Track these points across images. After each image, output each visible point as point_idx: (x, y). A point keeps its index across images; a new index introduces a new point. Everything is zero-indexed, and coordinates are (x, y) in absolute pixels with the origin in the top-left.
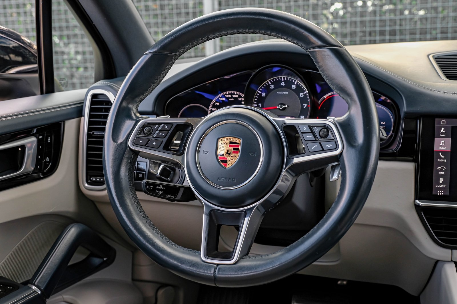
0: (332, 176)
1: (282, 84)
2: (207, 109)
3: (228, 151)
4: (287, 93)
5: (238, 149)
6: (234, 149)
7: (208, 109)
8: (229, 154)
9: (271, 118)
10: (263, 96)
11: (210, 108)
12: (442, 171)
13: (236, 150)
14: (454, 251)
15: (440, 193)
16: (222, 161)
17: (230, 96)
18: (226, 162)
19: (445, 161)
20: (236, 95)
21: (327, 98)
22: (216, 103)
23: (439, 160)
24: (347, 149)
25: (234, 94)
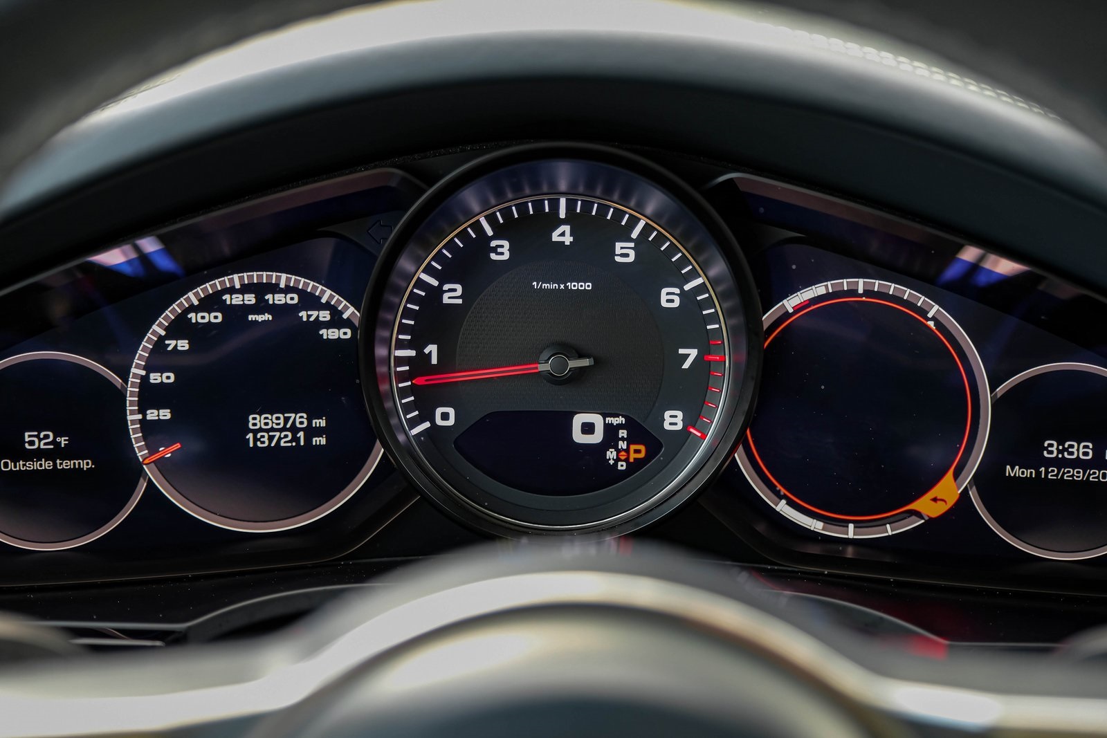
1: (555, 237)
2: (117, 381)
4: (588, 286)
7: (124, 374)
10: (446, 299)
11: (136, 371)
17: (250, 299)
20: (288, 290)
21: (798, 309)
22: (171, 344)
25: (274, 289)
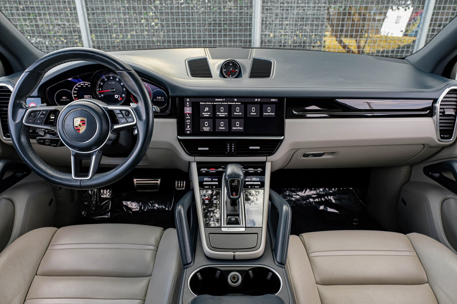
1: (111, 78)
3: (80, 125)
4: (114, 83)
5: (85, 123)
6: (83, 123)
7: (72, 91)
8: (81, 126)
9: (100, 106)
10: (101, 84)
11: (73, 91)
12: (188, 122)
13: (84, 124)
14: (196, 157)
15: (188, 132)
16: (77, 130)
17: (83, 84)
18: (79, 130)
19: (189, 118)
20: (87, 84)
22: (76, 89)
23: (187, 117)
25: (86, 83)
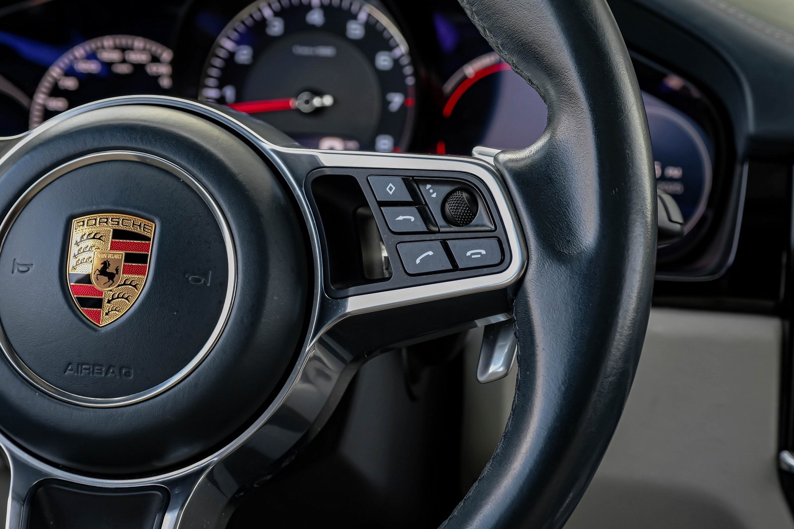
0: (487, 365)
1: (311, 19)
2: (25, 103)
3: (106, 264)
4: (332, 53)
5: (143, 259)
6: (129, 258)
7: (30, 100)
8: (111, 276)
9: (267, 146)
10: (240, 59)
13: (136, 260)
16: (83, 302)
17: (116, 55)
18: (98, 303)
20: (141, 51)
21: (475, 74)
22: (64, 83)
24: (541, 266)
25: (134, 50)
